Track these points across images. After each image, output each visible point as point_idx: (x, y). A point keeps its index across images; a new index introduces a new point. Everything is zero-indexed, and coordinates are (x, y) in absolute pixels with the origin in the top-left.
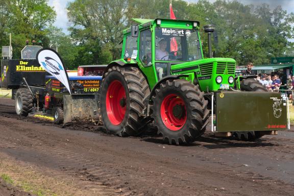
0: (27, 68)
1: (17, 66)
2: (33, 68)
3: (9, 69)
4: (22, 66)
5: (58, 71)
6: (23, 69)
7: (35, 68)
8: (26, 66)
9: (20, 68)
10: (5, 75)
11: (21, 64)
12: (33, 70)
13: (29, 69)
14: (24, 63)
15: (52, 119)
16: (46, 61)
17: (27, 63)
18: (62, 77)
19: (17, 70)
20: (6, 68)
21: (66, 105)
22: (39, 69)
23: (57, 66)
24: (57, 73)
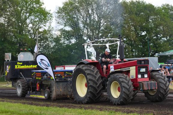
0: (22, 66)
1: (16, 66)
2: (25, 66)
3: (10, 68)
4: (19, 66)
5: (47, 67)
6: (20, 67)
7: (27, 66)
8: (21, 65)
9: (18, 67)
10: (8, 72)
11: (18, 64)
12: (25, 67)
13: (23, 67)
14: (20, 64)
15: (43, 97)
16: (41, 61)
17: (21, 63)
18: (50, 71)
19: (16, 68)
20: (8, 67)
21: (53, 87)
22: (29, 67)
23: (47, 64)
24: (47, 69)
